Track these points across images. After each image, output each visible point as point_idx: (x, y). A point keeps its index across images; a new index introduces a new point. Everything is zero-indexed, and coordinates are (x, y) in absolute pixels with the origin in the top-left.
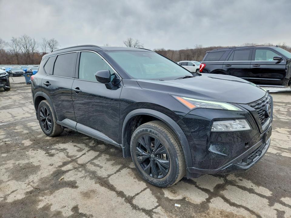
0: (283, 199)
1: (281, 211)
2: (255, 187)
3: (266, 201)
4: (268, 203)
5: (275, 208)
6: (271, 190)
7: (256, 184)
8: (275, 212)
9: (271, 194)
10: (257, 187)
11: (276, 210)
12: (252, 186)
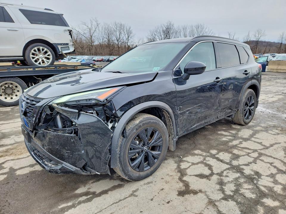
0: (5, 176)
1: (2, 169)
2: (32, 169)
3: (16, 168)
4: (13, 168)
5: (6, 169)
6: (19, 175)
7: (34, 171)
8: (5, 167)
9: (16, 173)
10: (30, 170)
11: (6, 168)
12: (35, 168)
